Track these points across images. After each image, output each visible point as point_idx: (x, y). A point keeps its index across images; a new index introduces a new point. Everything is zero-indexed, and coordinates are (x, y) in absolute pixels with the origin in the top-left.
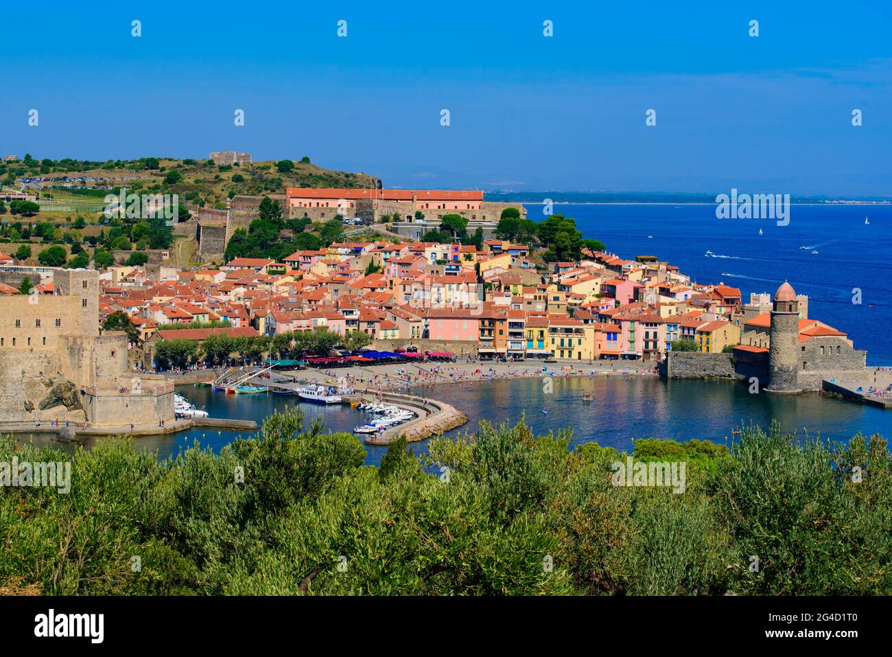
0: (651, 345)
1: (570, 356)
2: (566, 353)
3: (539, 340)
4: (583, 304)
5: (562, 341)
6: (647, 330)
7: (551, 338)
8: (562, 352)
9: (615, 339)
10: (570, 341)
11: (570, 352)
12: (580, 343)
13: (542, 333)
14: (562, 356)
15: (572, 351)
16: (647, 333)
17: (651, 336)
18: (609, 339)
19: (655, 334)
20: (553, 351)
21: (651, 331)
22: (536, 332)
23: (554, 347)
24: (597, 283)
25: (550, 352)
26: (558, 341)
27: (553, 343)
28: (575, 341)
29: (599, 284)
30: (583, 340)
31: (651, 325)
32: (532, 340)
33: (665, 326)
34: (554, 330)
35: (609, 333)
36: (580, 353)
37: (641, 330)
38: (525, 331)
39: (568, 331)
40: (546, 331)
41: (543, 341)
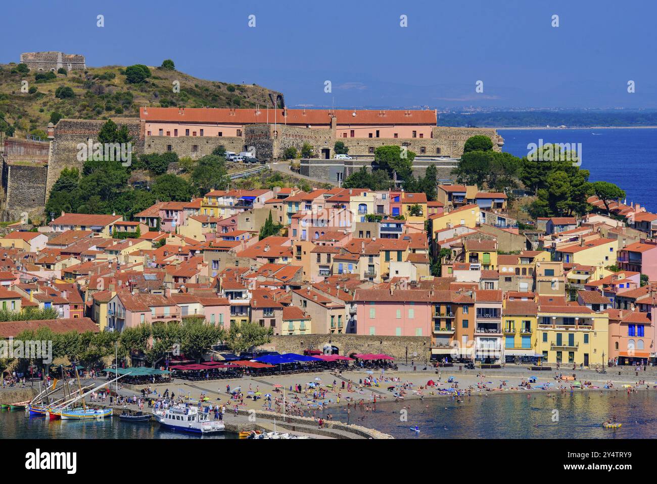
1: (571, 360)
2: (565, 355)
3: (523, 336)
4: (590, 281)
5: (559, 337)
7: (542, 333)
8: (559, 353)
9: (641, 334)
10: (571, 337)
11: (571, 354)
12: (586, 340)
13: (528, 324)
14: (559, 359)
15: (575, 353)
18: (632, 333)
20: (545, 352)
22: (519, 323)
23: (547, 347)
24: (611, 249)
25: (541, 354)
26: (552, 337)
27: (545, 339)
28: (579, 337)
29: (616, 249)
30: (591, 335)
32: (513, 336)
34: (546, 321)
35: (631, 326)
36: (586, 355)
38: (503, 322)
39: (569, 321)
40: (534, 322)
41: (529, 336)
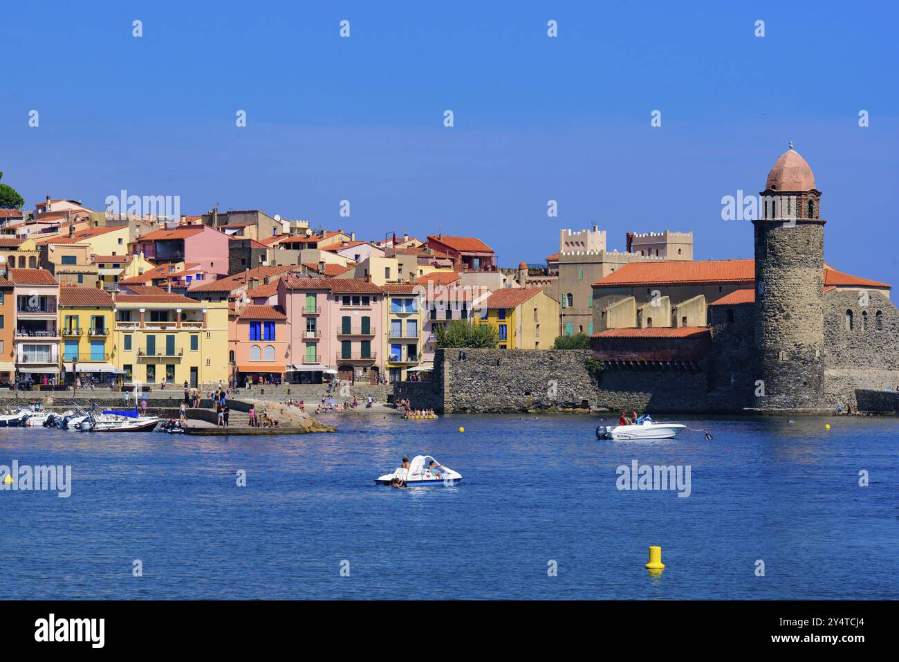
0: (356, 348)
1: (170, 378)
2: (161, 370)
3: (93, 341)
5: (151, 341)
6: (346, 314)
7: (122, 335)
8: (151, 368)
9: (271, 336)
10: (170, 341)
11: (171, 368)
12: (194, 346)
13: (99, 322)
14: (151, 378)
15: (177, 366)
16: (346, 321)
17: (356, 328)
18: (255, 336)
19: (366, 322)
20: (128, 367)
21: (356, 316)
22: (85, 319)
23: (130, 357)
24: (120, 240)
25: (121, 370)
26: (139, 341)
27: (128, 346)
28: (183, 341)
29: (126, 241)
30: (202, 337)
31: (356, 301)
32: (76, 341)
33: (387, 302)
34: (125, 316)
35: (254, 324)
36: (194, 370)
37: (332, 313)
38: (60, 317)
39: (159, 316)
40: (109, 317)
41: (102, 342)
